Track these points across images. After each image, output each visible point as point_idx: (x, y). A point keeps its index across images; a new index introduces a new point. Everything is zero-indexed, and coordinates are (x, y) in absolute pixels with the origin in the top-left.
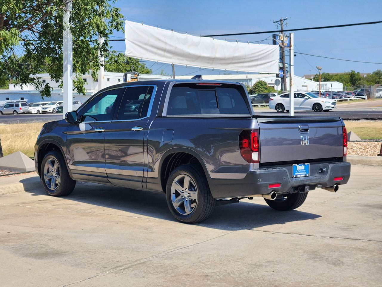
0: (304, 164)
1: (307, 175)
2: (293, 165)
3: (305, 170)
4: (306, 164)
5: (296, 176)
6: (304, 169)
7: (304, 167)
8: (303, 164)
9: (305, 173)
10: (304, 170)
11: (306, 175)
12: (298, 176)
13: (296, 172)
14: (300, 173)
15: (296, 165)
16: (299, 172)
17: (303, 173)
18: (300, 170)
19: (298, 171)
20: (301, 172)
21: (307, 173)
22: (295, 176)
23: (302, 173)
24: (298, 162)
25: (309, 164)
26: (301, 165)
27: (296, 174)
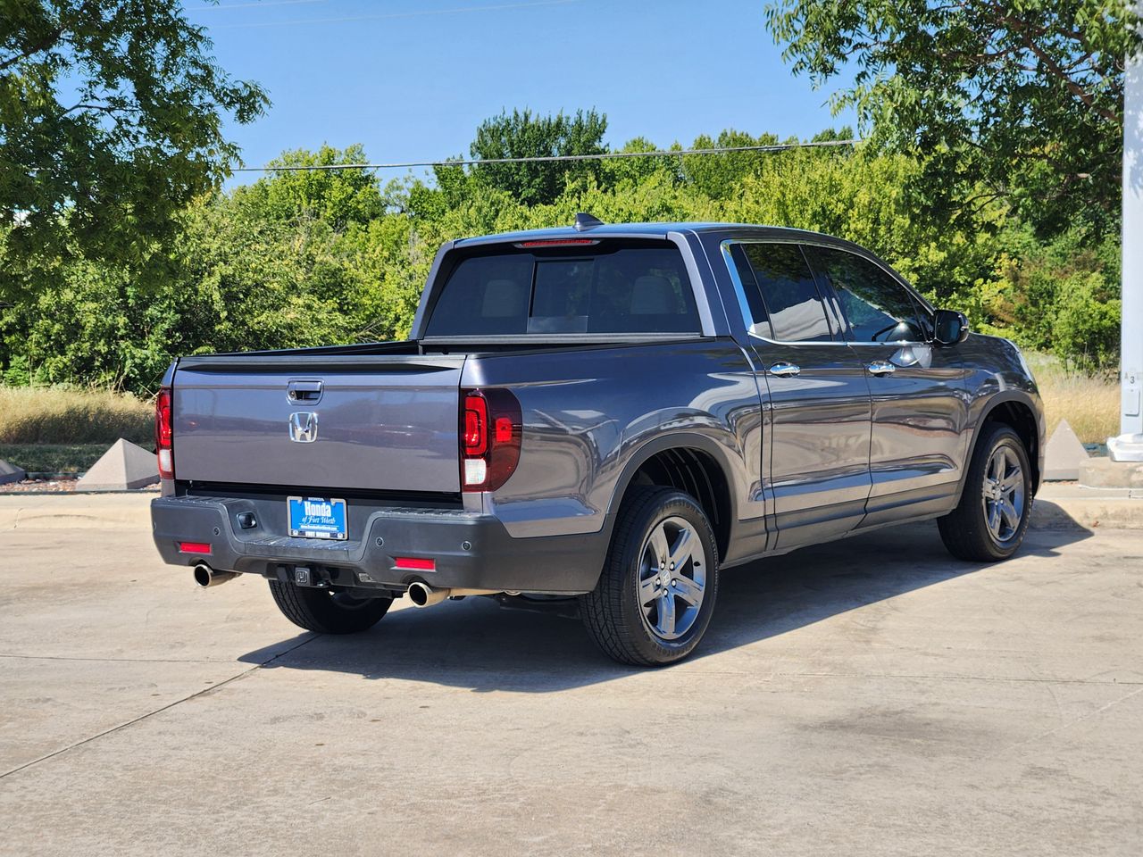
0: (328, 502)
1: (340, 537)
2: (289, 498)
3: (333, 520)
4: (333, 501)
5: (302, 533)
6: (330, 515)
7: (329, 510)
8: (322, 499)
9: (334, 529)
10: (329, 518)
11: (334, 535)
12: (309, 534)
13: (304, 520)
14: (318, 527)
15: (299, 499)
16: (312, 523)
17: (329, 528)
18: (316, 517)
19: (311, 519)
20: (320, 523)
21: (341, 530)
22: (296, 533)
23: (324, 528)
24: (307, 492)
25: (343, 501)
26: (320, 503)
27: (302, 527)
